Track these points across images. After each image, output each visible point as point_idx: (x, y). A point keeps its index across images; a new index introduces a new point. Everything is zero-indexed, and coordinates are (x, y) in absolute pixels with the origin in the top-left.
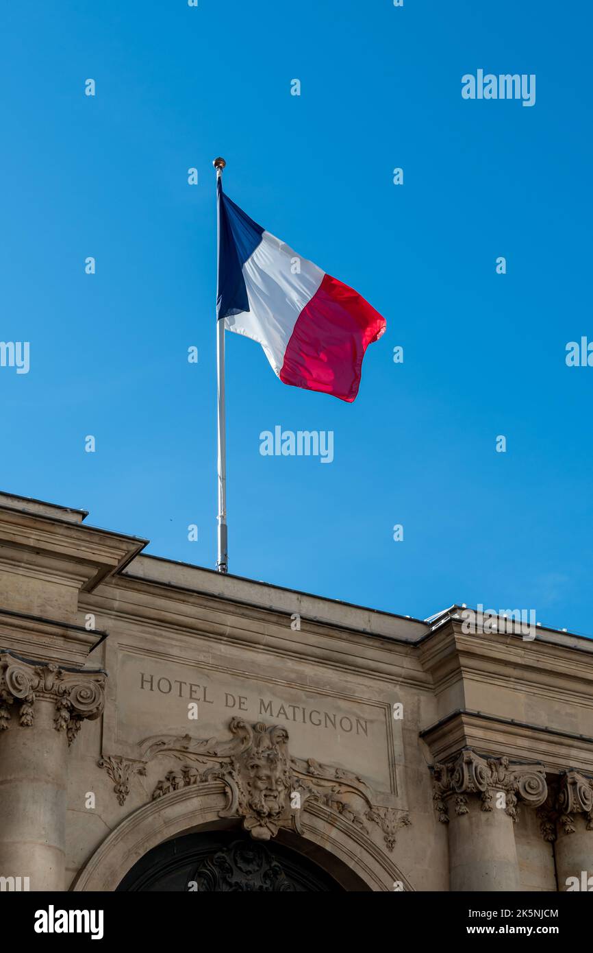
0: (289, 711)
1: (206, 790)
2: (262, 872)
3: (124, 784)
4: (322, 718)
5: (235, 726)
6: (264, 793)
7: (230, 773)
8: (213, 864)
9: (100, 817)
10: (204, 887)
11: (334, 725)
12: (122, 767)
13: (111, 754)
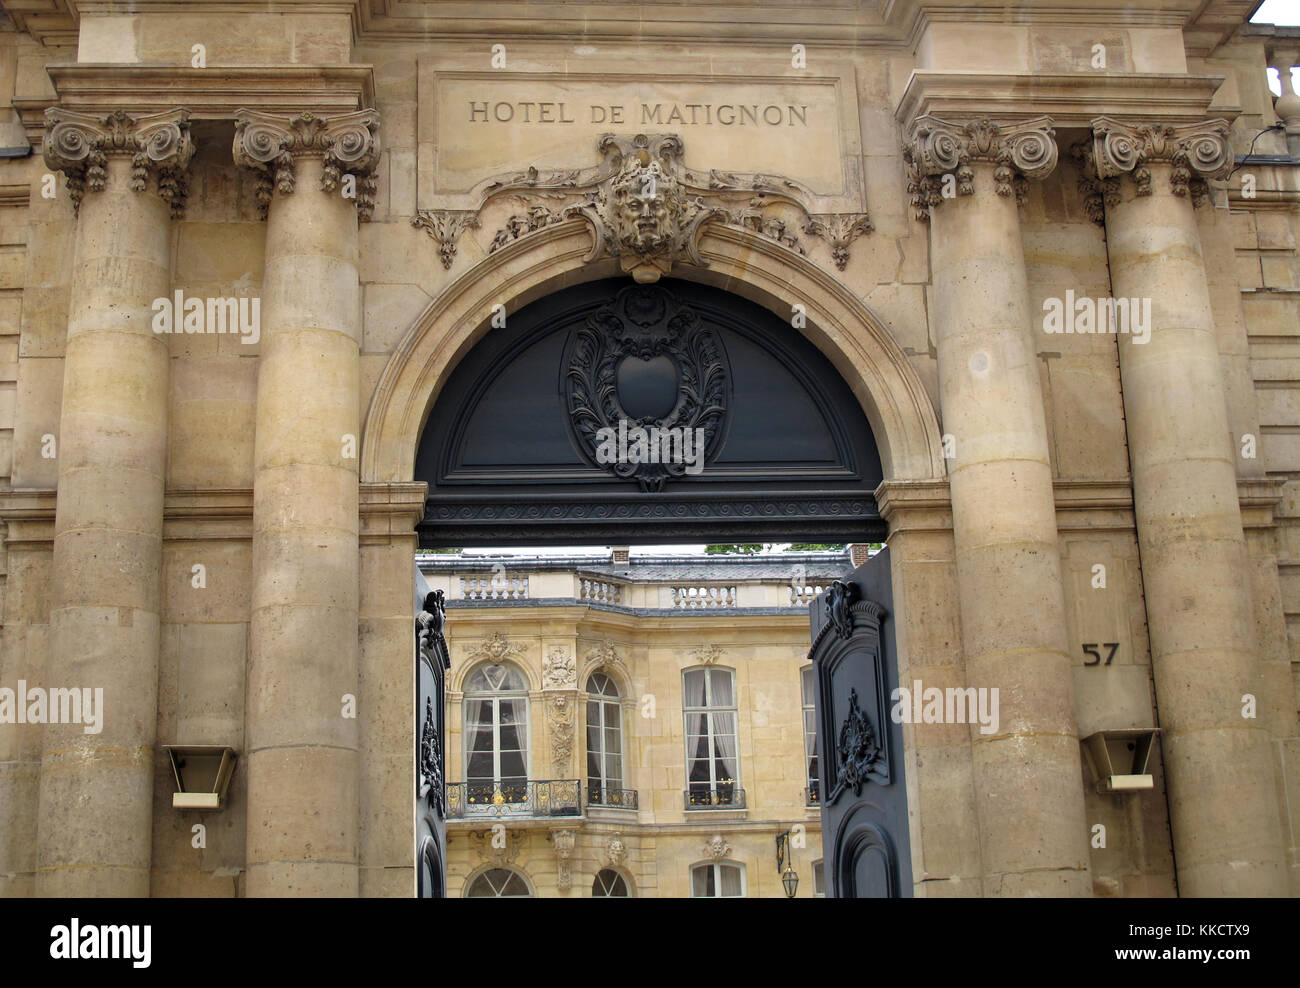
0: (686, 114)
1: (561, 233)
2: (666, 321)
3: (448, 242)
4: (737, 113)
5: (606, 147)
6: (637, 222)
7: (593, 206)
8: (597, 322)
9: (419, 286)
10: (584, 350)
11: (754, 120)
12: (445, 222)
13: (430, 208)
